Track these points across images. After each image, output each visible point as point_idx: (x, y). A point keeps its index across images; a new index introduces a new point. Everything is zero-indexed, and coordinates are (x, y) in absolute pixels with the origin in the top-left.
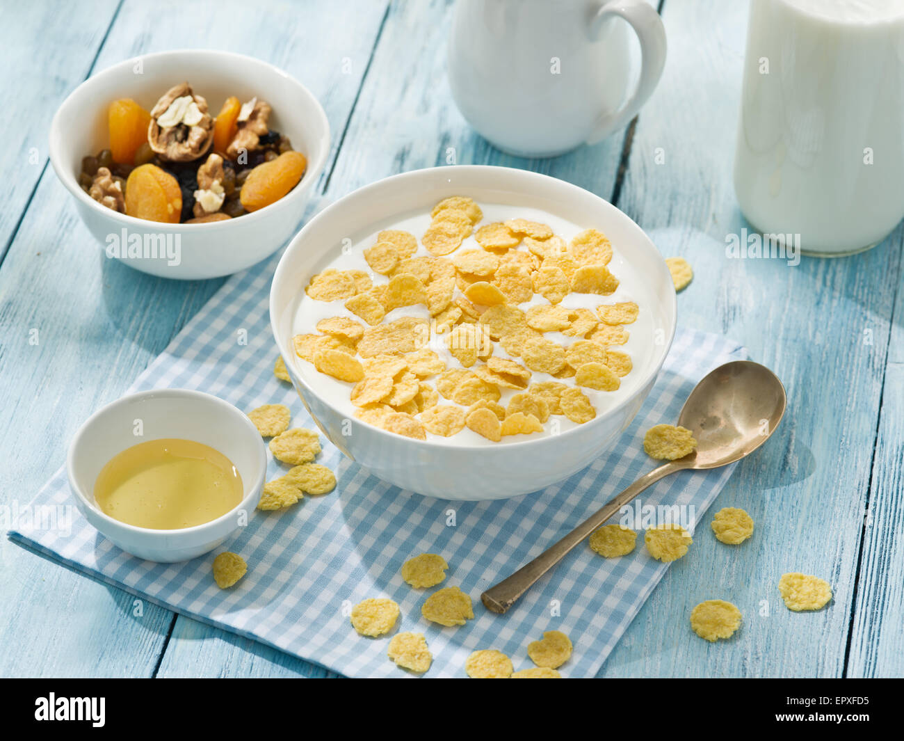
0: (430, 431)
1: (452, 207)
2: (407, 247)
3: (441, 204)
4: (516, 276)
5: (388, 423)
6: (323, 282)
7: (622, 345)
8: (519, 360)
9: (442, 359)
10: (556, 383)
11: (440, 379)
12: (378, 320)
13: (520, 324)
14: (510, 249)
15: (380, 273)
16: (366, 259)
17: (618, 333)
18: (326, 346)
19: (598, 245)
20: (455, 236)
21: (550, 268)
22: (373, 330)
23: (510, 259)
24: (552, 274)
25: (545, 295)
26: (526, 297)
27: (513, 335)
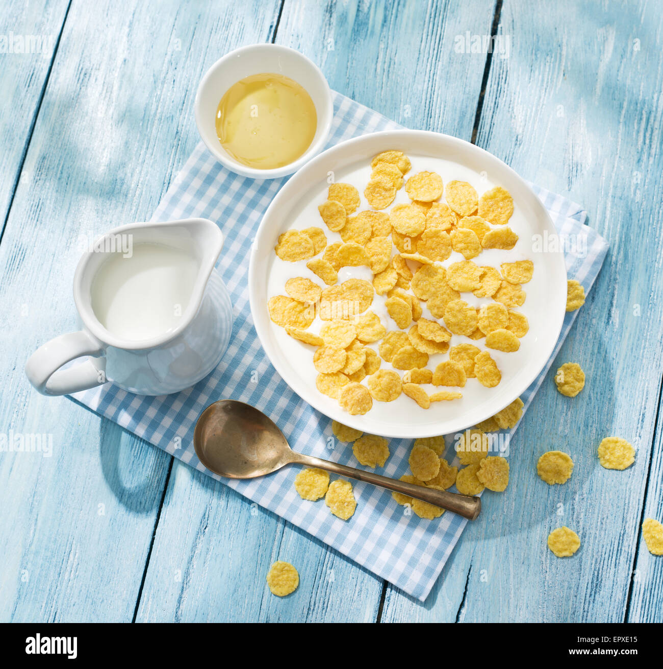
0: (375, 399)
2: (352, 202)
3: (378, 157)
4: (438, 237)
5: (344, 397)
6: (288, 242)
7: (520, 306)
8: (441, 321)
9: (383, 323)
10: (470, 345)
12: (332, 282)
13: (442, 284)
14: (433, 203)
15: (334, 232)
16: (322, 216)
17: (518, 293)
18: (293, 312)
19: (503, 200)
20: (390, 190)
21: (465, 230)
22: (329, 291)
23: (433, 214)
24: (467, 235)
25: (460, 251)
26: (447, 253)
27: (437, 297)
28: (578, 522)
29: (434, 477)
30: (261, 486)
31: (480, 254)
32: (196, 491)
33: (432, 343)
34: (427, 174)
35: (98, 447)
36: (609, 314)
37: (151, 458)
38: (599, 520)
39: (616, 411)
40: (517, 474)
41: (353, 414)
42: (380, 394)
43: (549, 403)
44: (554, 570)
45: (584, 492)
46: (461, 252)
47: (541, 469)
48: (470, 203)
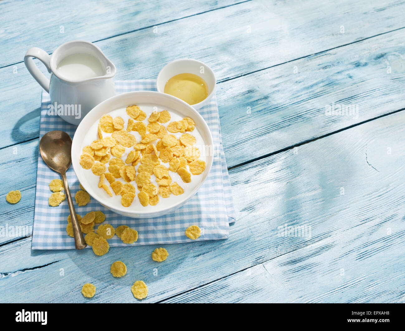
0: (92, 168)
1: (188, 122)
4: (170, 153)
5: (85, 156)
7: (163, 197)
8: (137, 173)
9: (123, 155)
10: (135, 189)
11: (115, 159)
12: (128, 131)
13: (152, 166)
14: (183, 146)
15: (148, 120)
17: (167, 193)
18: (107, 124)
19: (202, 167)
21: (179, 161)
22: (124, 131)
23: (178, 148)
24: (177, 162)
25: (170, 165)
26: (166, 161)
27: (146, 167)
28: (101, 292)
29: (84, 224)
30: (45, 169)
31: (174, 173)
32: (32, 151)
33: (125, 174)
34: (194, 139)
35: (30, 112)
37: (35, 130)
38: (107, 300)
39: (159, 281)
40: (107, 257)
41: (80, 164)
42: (94, 168)
43: (145, 253)
44: (75, 294)
45: (116, 288)
48: (192, 158)
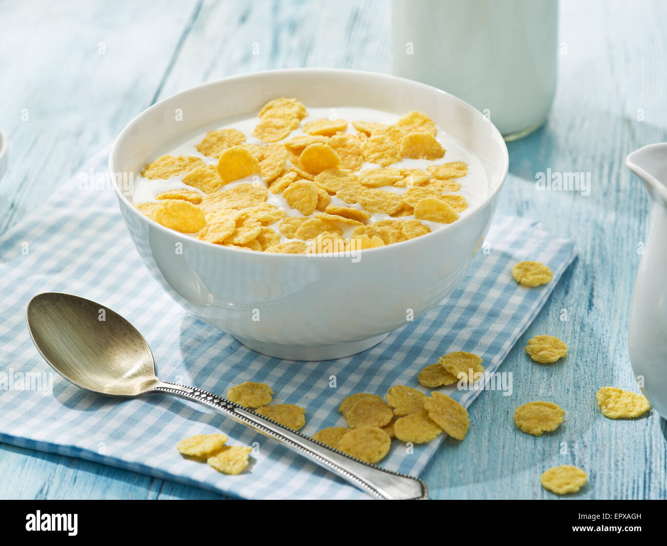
2: (236, 138)
3: (267, 106)
6: (158, 166)
16: (198, 150)
20: (283, 127)
36: (589, 302)
46: (376, 163)
47: (520, 418)
